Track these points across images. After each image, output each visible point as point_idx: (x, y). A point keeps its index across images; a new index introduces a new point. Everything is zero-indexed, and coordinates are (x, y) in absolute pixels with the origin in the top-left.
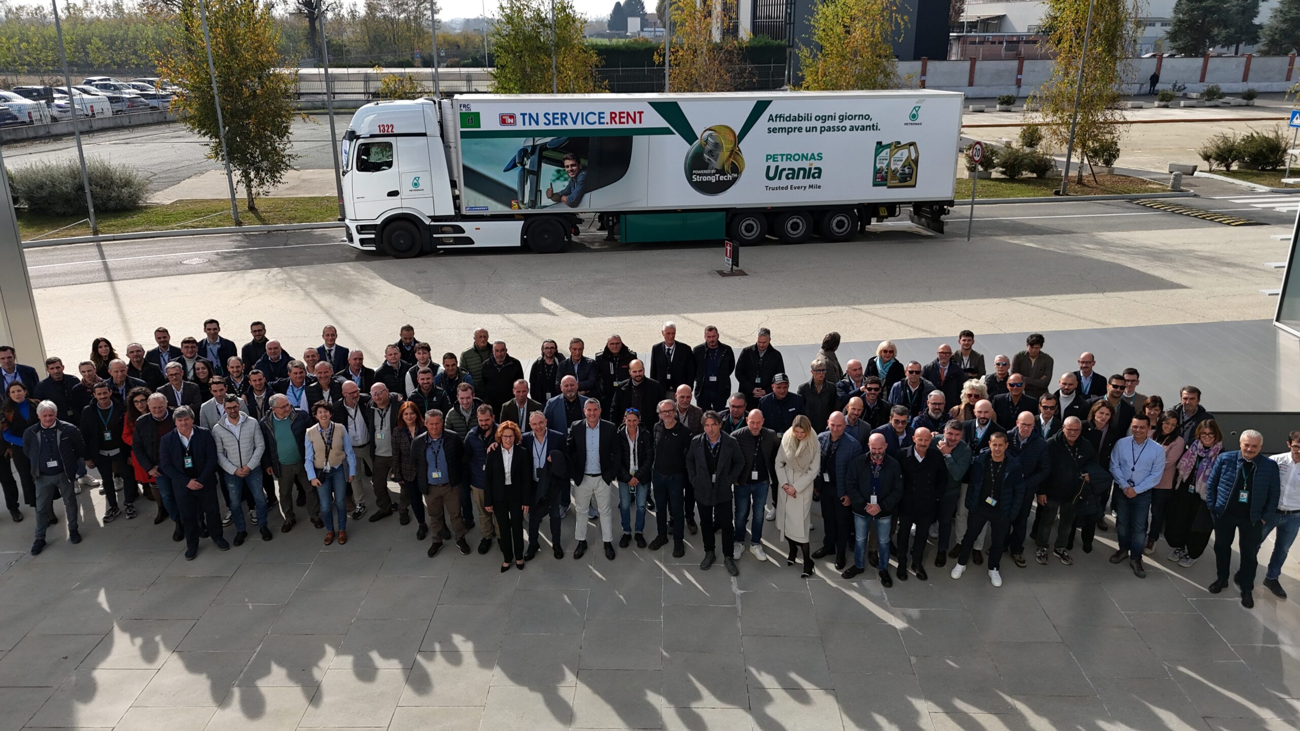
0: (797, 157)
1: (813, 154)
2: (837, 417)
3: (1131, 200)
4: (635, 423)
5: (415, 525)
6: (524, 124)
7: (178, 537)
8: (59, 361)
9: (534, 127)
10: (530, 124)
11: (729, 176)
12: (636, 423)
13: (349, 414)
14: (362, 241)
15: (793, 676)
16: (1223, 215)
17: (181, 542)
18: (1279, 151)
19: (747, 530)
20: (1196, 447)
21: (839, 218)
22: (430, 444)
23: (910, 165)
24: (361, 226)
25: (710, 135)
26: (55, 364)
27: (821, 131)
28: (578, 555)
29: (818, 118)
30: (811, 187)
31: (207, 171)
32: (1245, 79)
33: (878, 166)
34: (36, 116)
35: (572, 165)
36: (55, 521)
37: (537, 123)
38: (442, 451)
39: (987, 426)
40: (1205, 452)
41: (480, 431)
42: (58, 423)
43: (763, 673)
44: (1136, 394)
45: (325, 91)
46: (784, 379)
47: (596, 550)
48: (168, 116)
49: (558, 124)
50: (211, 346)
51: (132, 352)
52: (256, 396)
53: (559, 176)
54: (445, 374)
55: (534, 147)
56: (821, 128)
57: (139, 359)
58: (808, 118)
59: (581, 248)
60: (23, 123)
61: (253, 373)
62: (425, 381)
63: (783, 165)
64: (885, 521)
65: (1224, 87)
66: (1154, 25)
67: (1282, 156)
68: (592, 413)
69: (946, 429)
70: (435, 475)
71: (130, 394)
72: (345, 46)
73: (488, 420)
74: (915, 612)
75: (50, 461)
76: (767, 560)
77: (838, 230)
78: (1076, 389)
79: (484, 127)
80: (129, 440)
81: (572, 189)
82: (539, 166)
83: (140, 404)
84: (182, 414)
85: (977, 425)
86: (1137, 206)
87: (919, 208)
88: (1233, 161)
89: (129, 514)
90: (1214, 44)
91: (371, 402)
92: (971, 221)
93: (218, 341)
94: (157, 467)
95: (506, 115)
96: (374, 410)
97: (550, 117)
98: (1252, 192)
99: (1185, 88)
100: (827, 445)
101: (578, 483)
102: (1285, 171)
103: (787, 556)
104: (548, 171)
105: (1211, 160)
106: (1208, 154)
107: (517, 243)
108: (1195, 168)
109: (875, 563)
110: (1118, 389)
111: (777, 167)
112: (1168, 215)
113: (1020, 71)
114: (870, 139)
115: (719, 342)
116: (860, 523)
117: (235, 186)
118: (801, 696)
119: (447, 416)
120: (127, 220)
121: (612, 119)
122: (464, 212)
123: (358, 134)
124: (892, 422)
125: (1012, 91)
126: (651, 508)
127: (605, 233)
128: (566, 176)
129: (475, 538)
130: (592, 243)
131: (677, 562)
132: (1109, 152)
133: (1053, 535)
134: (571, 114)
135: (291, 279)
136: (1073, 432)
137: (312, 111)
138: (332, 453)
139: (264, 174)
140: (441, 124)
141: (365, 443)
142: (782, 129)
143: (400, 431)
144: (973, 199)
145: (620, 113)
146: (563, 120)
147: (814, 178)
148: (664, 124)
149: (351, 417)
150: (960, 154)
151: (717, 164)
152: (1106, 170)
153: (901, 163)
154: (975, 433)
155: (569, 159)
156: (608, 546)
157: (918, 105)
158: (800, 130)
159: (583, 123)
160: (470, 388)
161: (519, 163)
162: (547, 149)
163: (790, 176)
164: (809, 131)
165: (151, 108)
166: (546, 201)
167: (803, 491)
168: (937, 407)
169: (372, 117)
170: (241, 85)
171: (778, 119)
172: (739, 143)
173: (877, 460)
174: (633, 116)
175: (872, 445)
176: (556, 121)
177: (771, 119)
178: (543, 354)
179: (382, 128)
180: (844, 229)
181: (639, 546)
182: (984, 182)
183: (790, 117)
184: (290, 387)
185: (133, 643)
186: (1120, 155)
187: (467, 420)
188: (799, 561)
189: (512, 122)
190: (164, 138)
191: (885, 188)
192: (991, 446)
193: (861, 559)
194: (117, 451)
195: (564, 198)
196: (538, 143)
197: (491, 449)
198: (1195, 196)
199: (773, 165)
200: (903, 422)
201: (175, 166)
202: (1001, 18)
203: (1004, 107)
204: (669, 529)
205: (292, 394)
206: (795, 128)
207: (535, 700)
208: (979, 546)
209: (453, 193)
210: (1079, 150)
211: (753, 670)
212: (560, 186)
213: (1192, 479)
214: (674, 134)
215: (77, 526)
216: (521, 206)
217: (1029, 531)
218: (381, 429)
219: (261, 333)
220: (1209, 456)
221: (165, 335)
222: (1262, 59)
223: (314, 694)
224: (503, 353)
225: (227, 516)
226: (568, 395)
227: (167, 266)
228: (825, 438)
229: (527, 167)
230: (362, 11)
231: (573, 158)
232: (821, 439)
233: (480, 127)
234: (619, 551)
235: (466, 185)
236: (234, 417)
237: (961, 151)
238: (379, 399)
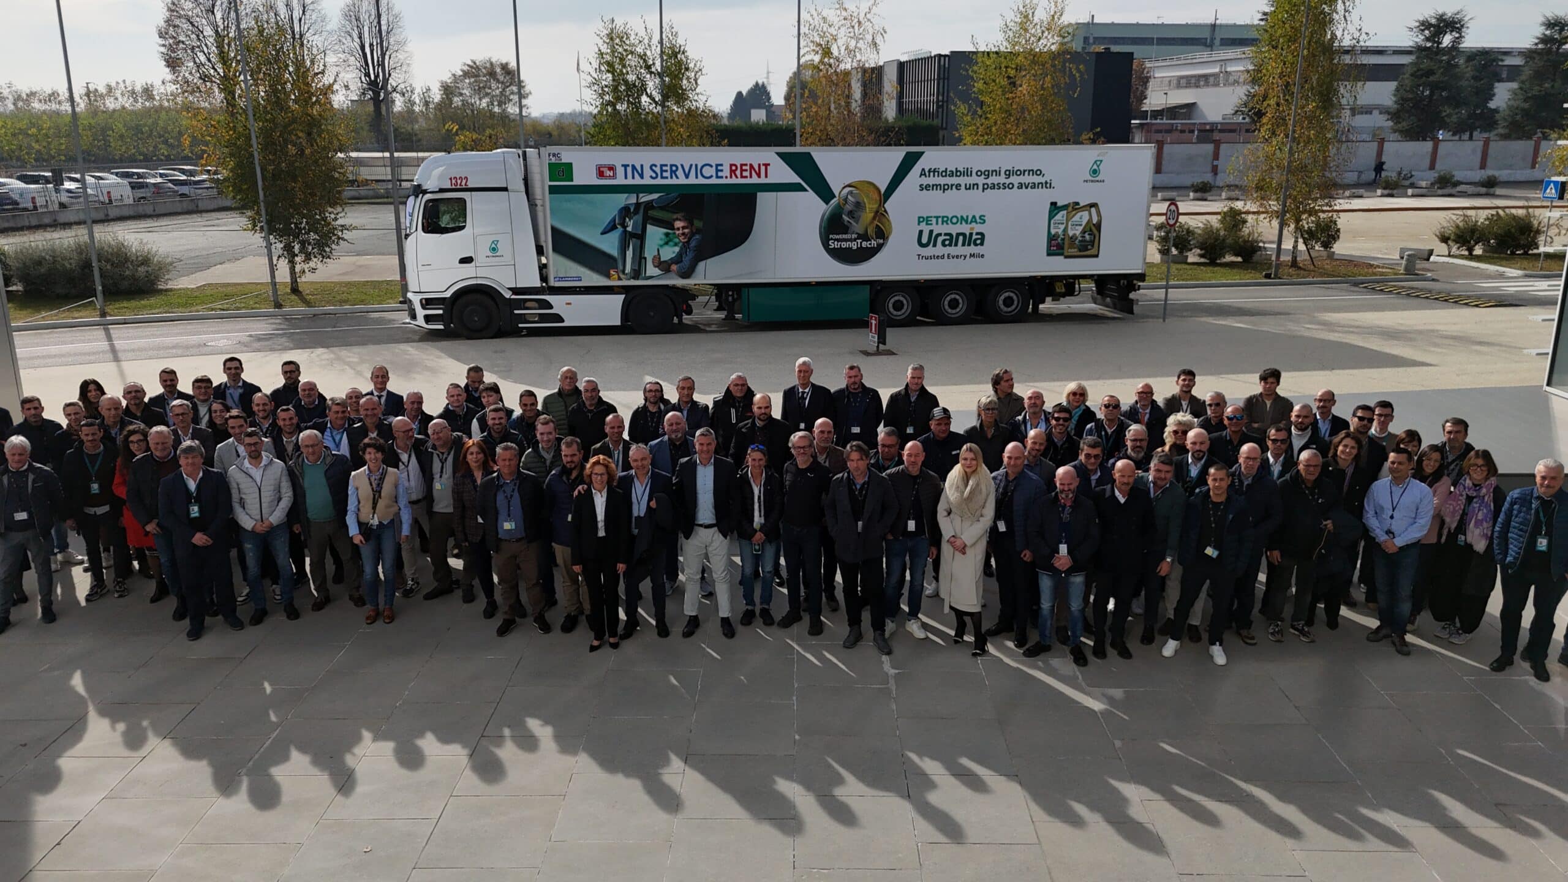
0: (954, 220)
1: (974, 217)
2: (1015, 447)
3: (1356, 284)
4: (761, 462)
5: (482, 602)
6: (626, 178)
7: (179, 616)
8: (38, 400)
9: (638, 181)
10: (633, 178)
11: (873, 242)
12: (763, 463)
13: (400, 460)
14: (428, 319)
15: (965, 761)
16: (1469, 297)
17: (183, 621)
18: (1532, 231)
19: (902, 606)
20: (1464, 486)
21: (1007, 294)
22: (502, 486)
23: (1091, 230)
24: (426, 299)
25: (851, 193)
26: (32, 405)
27: (984, 189)
28: (688, 634)
29: (980, 173)
30: (972, 255)
31: (243, 257)
32: (1483, 166)
33: (1053, 231)
34: (40, 201)
35: (683, 228)
36: (24, 599)
37: (642, 176)
38: (516, 494)
39: (1203, 462)
40: (1476, 490)
41: (566, 471)
42: (30, 465)
43: (926, 759)
44: (1390, 433)
45: (390, 177)
46: (945, 413)
47: (711, 627)
48: (200, 204)
49: (667, 178)
50: (231, 391)
51: (130, 392)
52: (285, 439)
53: (668, 240)
54: (521, 418)
55: (638, 205)
56: (984, 185)
57: (137, 402)
58: (967, 173)
59: (694, 329)
60: (25, 209)
61: (283, 410)
62: (497, 422)
63: (938, 229)
64: (1078, 580)
65: (1459, 175)
66: (1371, 113)
67: (1535, 238)
68: (705, 448)
69: (1152, 465)
70: (507, 526)
71: (125, 433)
72: (416, 135)
73: (574, 455)
74: (1118, 693)
75: (18, 512)
76: (927, 638)
77: (1005, 309)
78: (1311, 424)
79: (578, 180)
80: (121, 491)
81: (684, 256)
82: (644, 229)
83: (136, 445)
84: (190, 449)
85: (1190, 461)
86: (1365, 290)
87: (1103, 283)
88: (1476, 243)
89: (118, 592)
90: (1444, 126)
91: (430, 444)
92: (1166, 304)
93: (241, 384)
94: (157, 521)
95: (605, 166)
96: (432, 453)
97: (658, 170)
98: (1501, 276)
99: (1412, 176)
100: (1002, 485)
101: (687, 537)
102: (1539, 255)
103: (953, 633)
104: (655, 234)
105: (1450, 242)
106: (1446, 235)
107: (616, 321)
108: (1431, 253)
109: (1064, 641)
110: (1365, 422)
111: (931, 232)
112: (1403, 298)
113: (1216, 156)
114: (1042, 199)
115: (863, 385)
116: (1046, 583)
117: (275, 262)
118: (976, 784)
119: (523, 459)
120: (142, 302)
121: (733, 172)
122: (553, 283)
123: (424, 188)
124: (1082, 457)
125: (1208, 177)
126: (781, 585)
127: (721, 315)
128: (677, 240)
129: (556, 616)
130: (709, 325)
131: (814, 641)
132: (1327, 234)
133: (1288, 611)
134: (682, 166)
135: (339, 359)
136: (1312, 469)
137: (373, 201)
138: (381, 504)
139: (310, 248)
140: (526, 180)
141: (420, 497)
142: (936, 186)
143: (463, 476)
144: (1167, 282)
145: (742, 165)
146: (673, 173)
147: (976, 245)
148: (795, 179)
149: (403, 463)
150: (1149, 242)
151: (858, 228)
152: (1325, 254)
153: (1080, 228)
154: (1188, 471)
155: (680, 220)
156: (725, 622)
157: (1099, 158)
158: (958, 187)
159: (697, 177)
160: (552, 421)
161: (619, 224)
162: (653, 208)
163: (947, 242)
164: (970, 189)
165: (180, 195)
166: (651, 270)
167: (974, 544)
168: (1138, 444)
169: (441, 169)
170: (286, 141)
171: (932, 174)
172: (884, 203)
173: (1066, 499)
174: (757, 169)
175: (1060, 480)
176: (665, 174)
177: (923, 173)
178: (646, 399)
179: (454, 181)
180: (1013, 307)
181: (765, 624)
182: (1179, 266)
183: (946, 171)
184: (328, 430)
185: (114, 728)
186: (1341, 236)
187: (548, 462)
188: (969, 638)
189: (611, 174)
190: (193, 226)
191: (1062, 258)
192: (1210, 482)
193: (1047, 632)
194: (105, 509)
195: (674, 267)
196: (642, 200)
197: (579, 492)
198: (1433, 280)
199: (926, 230)
200: (1096, 456)
201: (205, 253)
202: (1191, 107)
203: (1199, 195)
204: (804, 605)
205: (331, 439)
206: (952, 185)
207: (631, 788)
208: (1195, 621)
209: (539, 261)
210: (1292, 226)
211: (913, 756)
212: (669, 253)
213: (1462, 527)
214: (806, 190)
215: (51, 603)
216: (622, 276)
217: (1258, 606)
218: (441, 477)
219: (294, 375)
220: (1482, 494)
221: (172, 377)
222: (1502, 143)
223: (345, 782)
224: (594, 394)
225: (243, 592)
226: (673, 436)
227: (187, 347)
228: (1000, 478)
229: (629, 229)
230: (437, 96)
231: (685, 219)
232: (994, 478)
233: (572, 181)
234: (740, 629)
235: (554, 250)
236: (255, 456)
237: (1150, 238)
238: (439, 439)
